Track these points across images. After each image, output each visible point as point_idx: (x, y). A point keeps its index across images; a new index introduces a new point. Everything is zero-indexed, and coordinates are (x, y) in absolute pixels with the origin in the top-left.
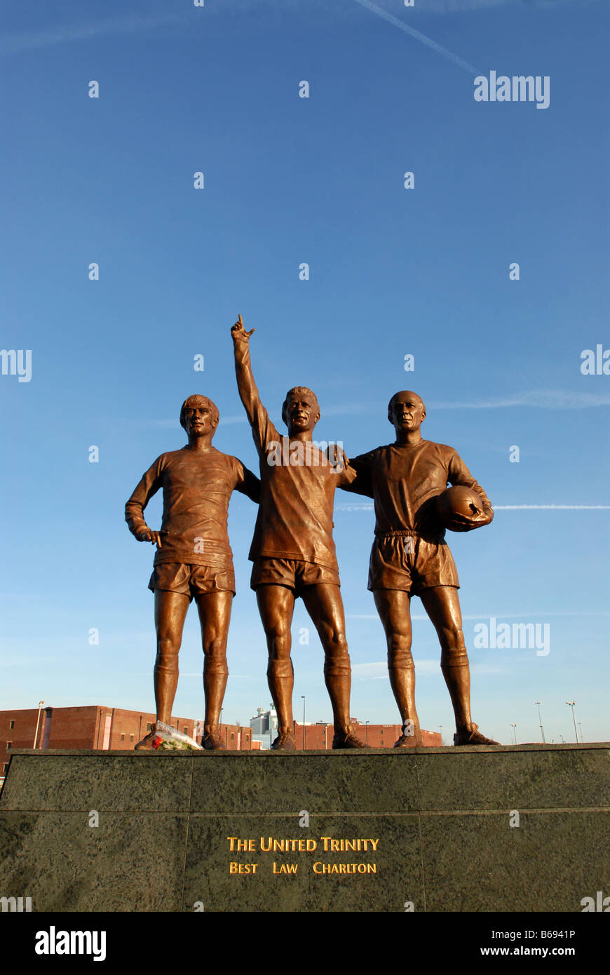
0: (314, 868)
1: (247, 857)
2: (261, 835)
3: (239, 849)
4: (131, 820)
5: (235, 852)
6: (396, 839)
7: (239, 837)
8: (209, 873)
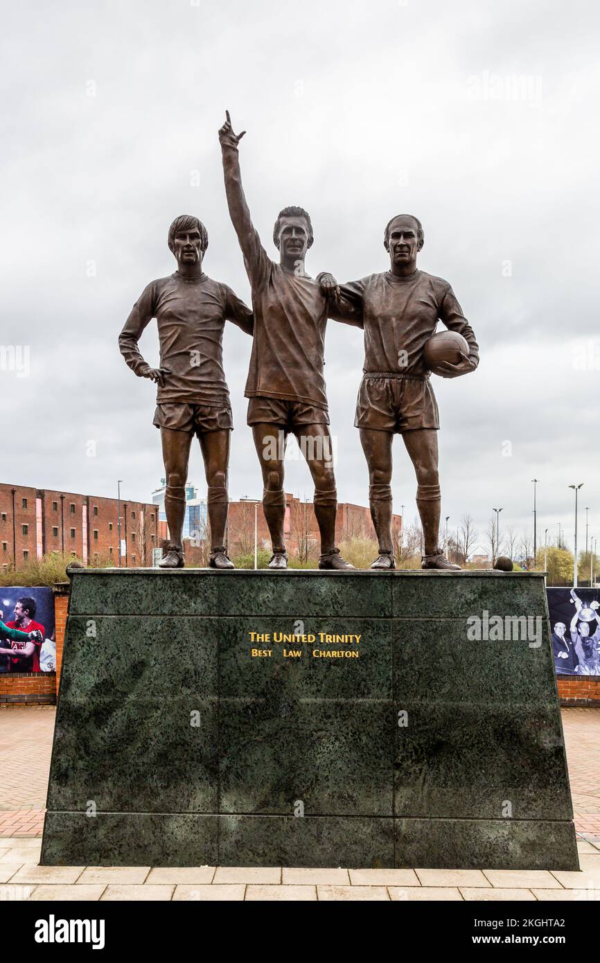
0: (314, 653)
1: (264, 646)
2: (274, 632)
3: (258, 641)
4: (175, 619)
5: (255, 642)
6: (374, 635)
7: (258, 633)
8: (237, 656)
